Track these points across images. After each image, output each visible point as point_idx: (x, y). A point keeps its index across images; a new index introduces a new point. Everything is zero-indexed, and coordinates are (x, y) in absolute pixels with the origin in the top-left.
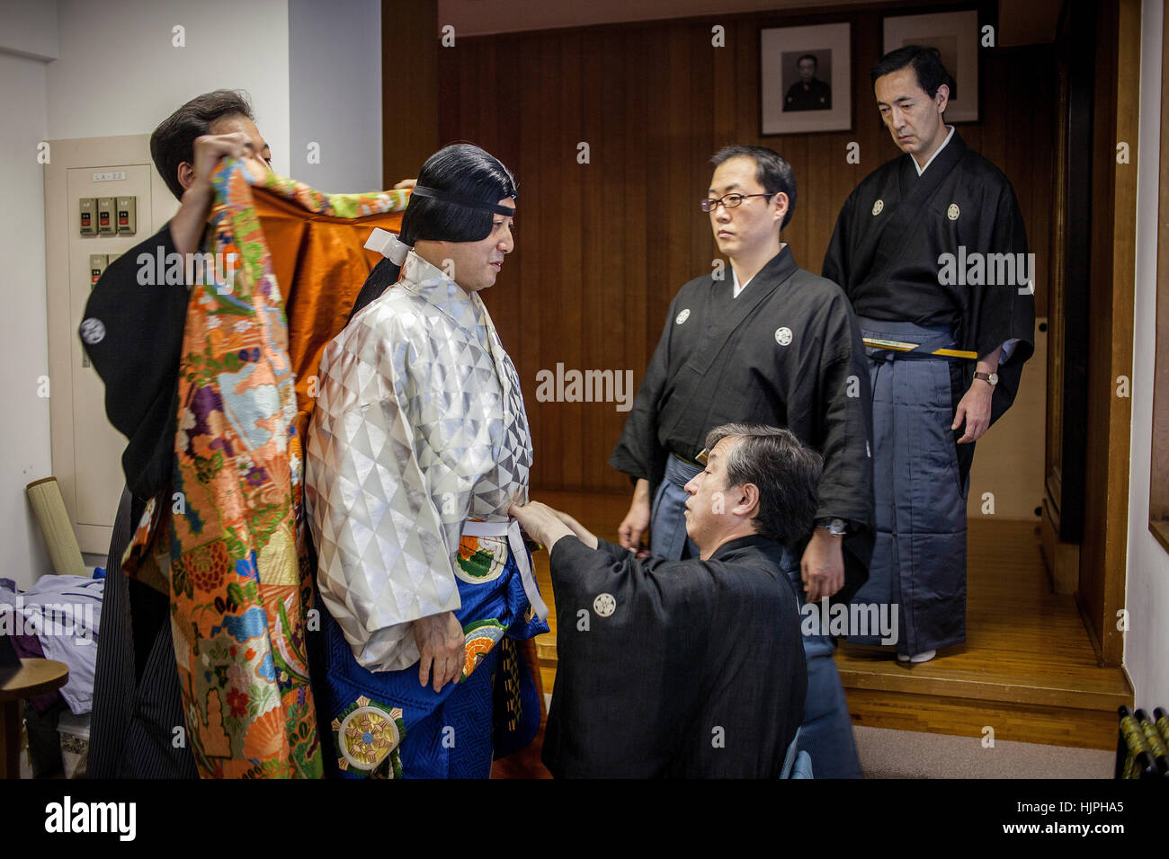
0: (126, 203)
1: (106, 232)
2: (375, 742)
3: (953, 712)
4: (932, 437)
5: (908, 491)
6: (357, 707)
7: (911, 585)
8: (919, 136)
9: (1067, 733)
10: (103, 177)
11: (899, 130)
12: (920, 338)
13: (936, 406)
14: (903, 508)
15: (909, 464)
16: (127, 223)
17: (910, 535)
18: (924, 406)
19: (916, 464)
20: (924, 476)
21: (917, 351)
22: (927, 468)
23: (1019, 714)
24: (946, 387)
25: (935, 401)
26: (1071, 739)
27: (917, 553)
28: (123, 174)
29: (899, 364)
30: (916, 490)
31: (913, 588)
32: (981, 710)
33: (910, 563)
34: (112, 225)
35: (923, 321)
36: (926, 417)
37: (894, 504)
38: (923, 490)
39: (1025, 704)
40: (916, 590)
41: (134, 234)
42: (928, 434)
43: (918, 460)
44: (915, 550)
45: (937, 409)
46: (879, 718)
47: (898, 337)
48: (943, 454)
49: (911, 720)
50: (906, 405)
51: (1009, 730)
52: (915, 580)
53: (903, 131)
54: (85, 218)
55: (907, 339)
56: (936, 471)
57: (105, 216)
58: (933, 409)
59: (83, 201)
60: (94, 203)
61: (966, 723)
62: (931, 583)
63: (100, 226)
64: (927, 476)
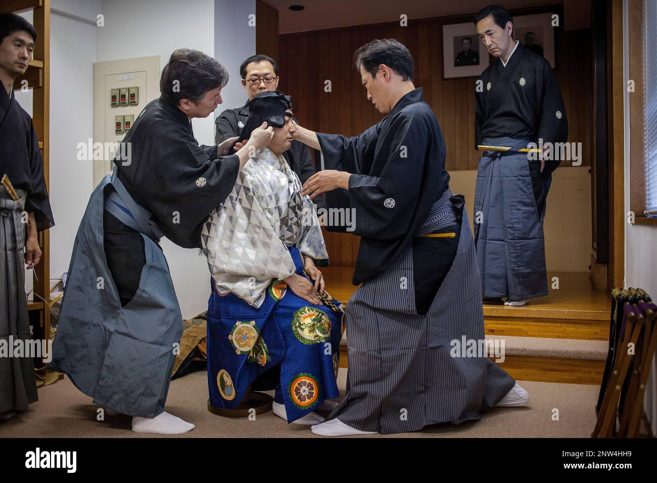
0: (134, 90)
1: (123, 104)
2: (247, 338)
3: (539, 326)
4: (521, 192)
5: (512, 219)
6: (236, 326)
7: (517, 266)
8: (500, 48)
9: (596, 333)
10: (123, 78)
11: (490, 46)
12: (512, 144)
13: (523, 177)
14: (510, 227)
15: (511, 206)
16: (134, 99)
17: (514, 241)
18: (516, 177)
19: (514, 206)
20: (518, 212)
21: (512, 150)
22: (520, 207)
23: (572, 325)
24: (527, 167)
25: (522, 174)
26: (598, 336)
27: (518, 250)
28: (133, 76)
29: (503, 158)
30: (515, 218)
31: (518, 267)
32: (554, 324)
33: (515, 255)
34: (127, 101)
35: (514, 135)
36: (518, 182)
37: (505, 226)
38: (519, 218)
39: (575, 320)
40: (520, 268)
41: (137, 105)
42: (519, 190)
43: (515, 204)
44: (517, 248)
45: (523, 178)
46: (503, 331)
47: (501, 144)
48: (527, 200)
49: (519, 331)
50: (507, 177)
51: (568, 334)
52: (519, 263)
53: (491, 46)
54: (114, 98)
55: (506, 145)
56: (525, 208)
57: (123, 97)
58: (521, 178)
59: (112, 90)
60: (118, 90)
61: (546, 331)
62: (527, 265)
63: (121, 101)
64: (520, 212)
